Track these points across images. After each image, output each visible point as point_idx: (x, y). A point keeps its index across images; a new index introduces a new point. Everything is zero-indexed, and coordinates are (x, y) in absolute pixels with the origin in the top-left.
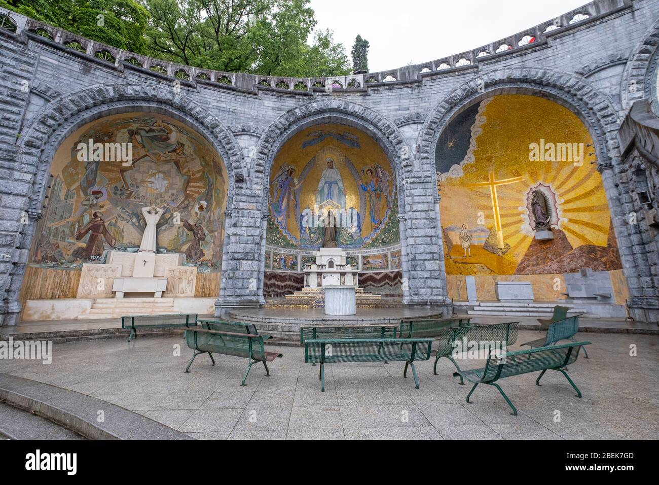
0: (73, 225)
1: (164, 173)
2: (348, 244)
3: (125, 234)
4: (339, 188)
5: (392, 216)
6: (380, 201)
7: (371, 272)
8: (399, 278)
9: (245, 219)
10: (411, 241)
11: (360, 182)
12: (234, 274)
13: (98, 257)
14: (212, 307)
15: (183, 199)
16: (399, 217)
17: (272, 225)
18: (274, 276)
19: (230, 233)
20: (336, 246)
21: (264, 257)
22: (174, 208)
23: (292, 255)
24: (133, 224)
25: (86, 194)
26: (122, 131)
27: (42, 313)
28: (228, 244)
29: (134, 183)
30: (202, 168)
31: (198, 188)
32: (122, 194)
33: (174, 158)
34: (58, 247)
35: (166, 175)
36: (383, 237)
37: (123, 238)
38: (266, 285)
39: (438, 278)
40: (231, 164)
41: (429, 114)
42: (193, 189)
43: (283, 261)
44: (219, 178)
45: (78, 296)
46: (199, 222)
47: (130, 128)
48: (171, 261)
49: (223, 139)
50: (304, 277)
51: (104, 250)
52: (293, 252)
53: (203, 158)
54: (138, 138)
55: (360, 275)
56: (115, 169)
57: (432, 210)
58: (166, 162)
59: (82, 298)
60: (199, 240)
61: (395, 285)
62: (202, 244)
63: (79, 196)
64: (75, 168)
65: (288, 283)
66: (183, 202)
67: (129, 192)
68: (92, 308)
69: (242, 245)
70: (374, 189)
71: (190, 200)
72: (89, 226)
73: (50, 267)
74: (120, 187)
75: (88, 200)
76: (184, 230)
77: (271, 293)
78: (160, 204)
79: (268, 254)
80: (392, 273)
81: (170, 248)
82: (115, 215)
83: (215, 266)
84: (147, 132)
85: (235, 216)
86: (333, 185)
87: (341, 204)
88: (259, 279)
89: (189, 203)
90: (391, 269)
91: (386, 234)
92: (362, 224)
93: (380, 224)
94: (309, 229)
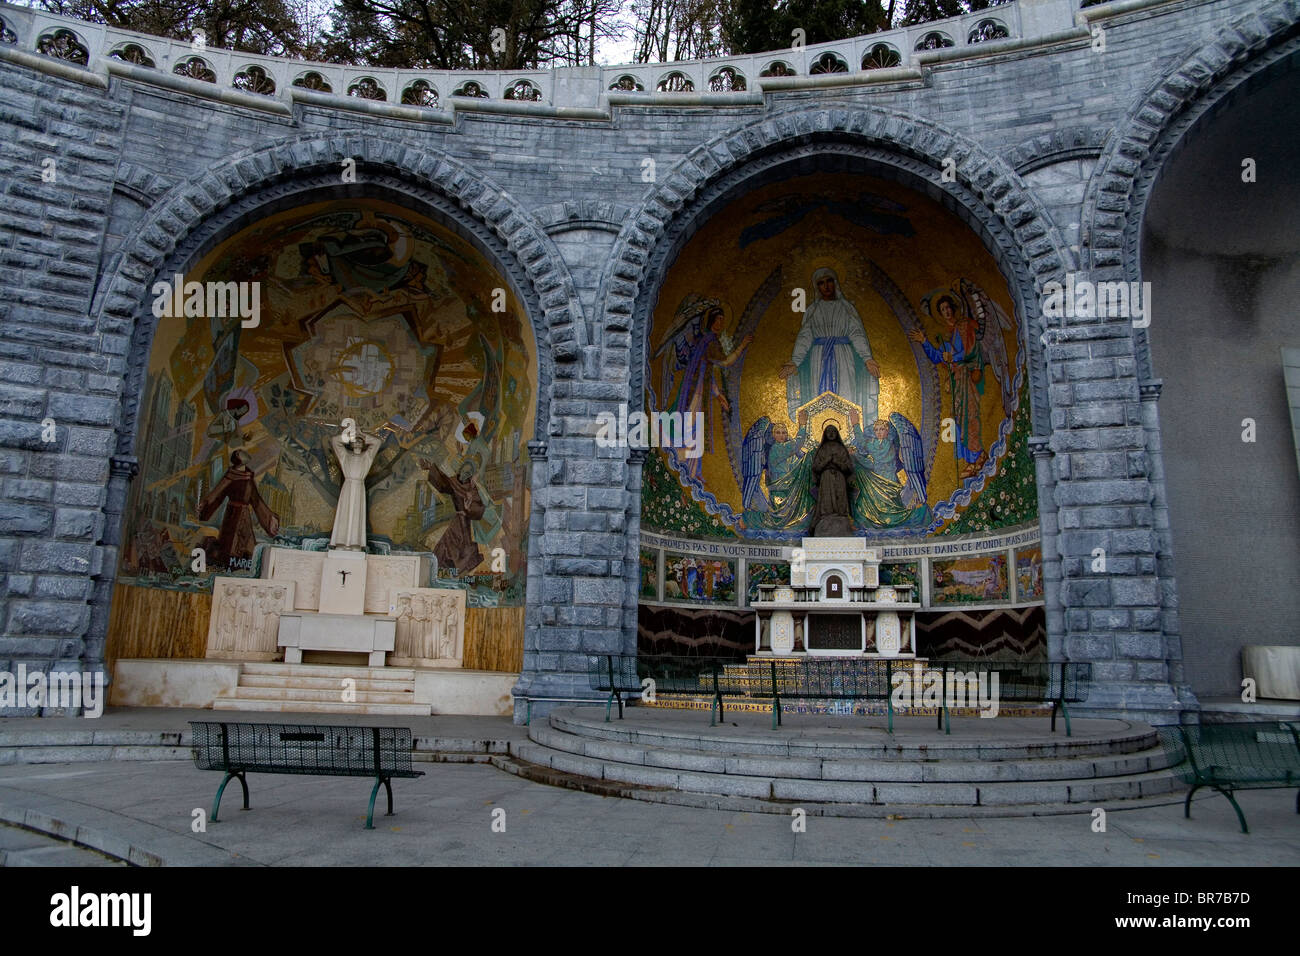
0: (193, 485)
1: (379, 342)
2: (886, 526)
3: (298, 503)
4: (857, 357)
5: (1018, 439)
6: (981, 392)
7: (957, 609)
8: (1040, 628)
9: (581, 462)
10: (1069, 518)
11: (920, 337)
12: (557, 613)
13: (244, 561)
14: (507, 698)
15: (427, 407)
16: (1034, 445)
17: (661, 474)
18: (668, 618)
19: (545, 501)
20: (850, 532)
21: (636, 567)
22: (405, 433)
23: (721, 559)
24: (315, 478)
25: (215, 408)
26: (288, 248)
27: (145, 691)
28: (542, 533)
29: (313, 373)
30: (470, 323)
31: (461, 378)
32: (288, 404)
33: (403, 301)
34: (167, 537)
35: (386, 348)
36: (992, 502)
37: (293, 513)
38: (643, 643)
39: (1154, 630)
40: (543, 313)
41: (1115, 130)
42: (450, 381)
43: (693, 578)
44: (514, 348)
45: (209, 654)
46: (467, 468)
47: (306, 240)
48: (402, 572)
49: (522, 246)
50: (753, 624)
51: (256, 543)
52: (722, 550)
53: (473, 297)
54: (322, 261)
55: (923, 618)
56: (273, 341)
57: (1134, 423)
58: (385, 313)
59: (216, 659)
60: (467, 519)
61: (1028, 649)
62: (476, 529)
63: (202, 415)
64: (194, 350)
65: (709, 639)
66: (425, 417)
67: (302, 398)
68: (239, 685)
69: (577, 536)
70: (962, 355)
71: (444, 409)
72: (224, 486)
73: (155, 584)
74: (283, 387)
75: (220, 423)
76: (430, 492)
77: (662, 667)
78: (372, 424)
79: (649, 559)
80: (1020, 611)
81: (398, 540)
82: (276, 457)
83: (511, 587)
84: (341, 245)
85: (558, 457)
86: (838, 349)
87: (864, 404)
88: (623, 628)
89: (440, 418)
90: (1018, 602)
91: (1002, 495)
92: (930, 462)
93: (982, 464)
94: (769, 482)
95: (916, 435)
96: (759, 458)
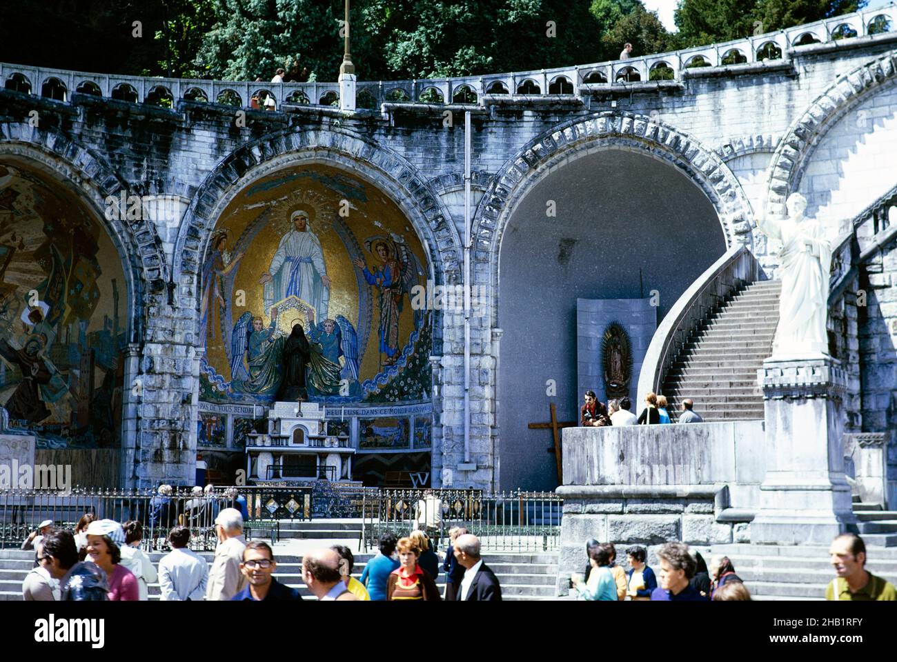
2: (330, 394)
6: (400, 310)
7: (375, 452)
10: (448, 404)
11: (361, 264)
16: (433, 361)
20: (306, 398)
30: (44, 236)
31: (28, 274)
36: (402, 384)
46: (33, 344)
50: (245, 459)
52: (218, 408)
55: (355, 457)
60: (34, 383)
62: (43, 391)
70: (390, 282)
71: (11, 297)
80: (415, 454)
86: (303, 265)
87: (318, 307)
90: (414, 448)
91: (409, 380)
92: (362, 352)
93: (397, 358)
94: (249, 360)
95: (353, 332)
96: (243, 342)
